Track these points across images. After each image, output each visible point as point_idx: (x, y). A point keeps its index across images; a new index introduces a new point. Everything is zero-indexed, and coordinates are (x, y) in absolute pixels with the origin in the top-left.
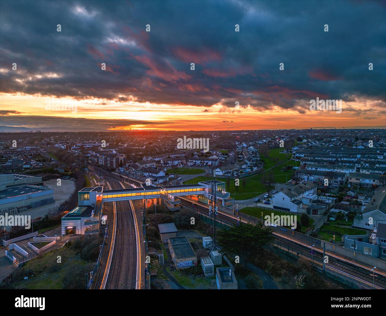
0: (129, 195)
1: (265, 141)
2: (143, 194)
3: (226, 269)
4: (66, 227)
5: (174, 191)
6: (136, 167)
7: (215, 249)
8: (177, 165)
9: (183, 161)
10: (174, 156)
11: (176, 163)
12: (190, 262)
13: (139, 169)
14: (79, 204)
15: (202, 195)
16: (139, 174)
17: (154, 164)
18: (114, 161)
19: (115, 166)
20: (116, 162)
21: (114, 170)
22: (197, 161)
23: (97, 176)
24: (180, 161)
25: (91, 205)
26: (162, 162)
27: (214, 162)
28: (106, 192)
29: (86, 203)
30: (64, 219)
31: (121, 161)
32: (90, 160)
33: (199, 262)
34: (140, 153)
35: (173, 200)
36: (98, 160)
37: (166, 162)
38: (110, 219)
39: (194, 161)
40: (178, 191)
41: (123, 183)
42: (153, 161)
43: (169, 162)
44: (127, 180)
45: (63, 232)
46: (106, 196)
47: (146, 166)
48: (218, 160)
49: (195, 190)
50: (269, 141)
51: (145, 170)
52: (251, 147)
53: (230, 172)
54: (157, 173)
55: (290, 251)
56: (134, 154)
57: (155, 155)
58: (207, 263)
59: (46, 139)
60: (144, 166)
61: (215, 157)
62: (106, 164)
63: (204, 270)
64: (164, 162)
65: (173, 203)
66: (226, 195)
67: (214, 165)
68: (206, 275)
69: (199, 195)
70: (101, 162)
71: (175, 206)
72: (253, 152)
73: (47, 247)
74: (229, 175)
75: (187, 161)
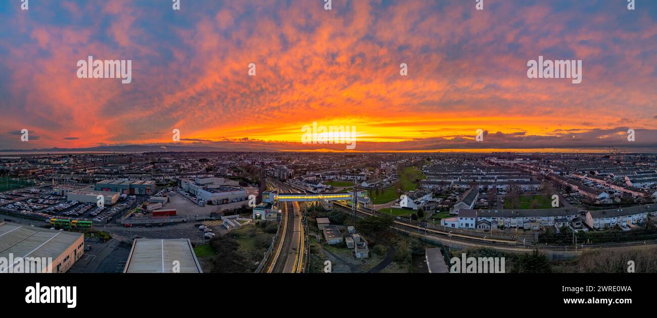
0: (296, 197)
1: (403, 161)
2: (306, 197)
3: (361, 243)
4: (256, 214)
5: (328, 197)
6: (301, 179)
7: (356, 233)
8: (333, 179)
9: (337, 176)
10: (331, 172)
11: (332, 177)
13: (304, 180)
14: (263, 201)
15: (350, 200)
16: (304, 184)
17: (315, 177)
18: (285, 174)
19: (286, 178)
20: (287, 175)
21: (285, 181)
23: (274, 185)
24: (335, 176)
25: (270, 202)
26: (321, 176)
27: (362, 177)
28: (280, 194)
29: (268, 201)
30: (254, 209)
31: (290, 174)
32: (269, 173)
33: (344, 240)
34: (305, 169)
35: (328, 203)
36: (274, 173)
37: (324, 176)
38: (284, 210)
39: (346, 176)
40: (332, 197)
41: (292, 190)
42: (313, 176)
43: (326, 177)
44: (294, 188)
45: (254, 217)
46: (280, 197)
48: (366, 176)
49: (344, 196)
50: (407, 161)
51: (308, 182)
52: (393, 166)
53: (374, 185)
54: (317, 184)
55: (406, 231)
56: (299, 170)
57: (315, 170)
58: (349, 241)
59: (239, 157)
60: (307, 178)
61: (363, 173)
62: (279, 177)
63: (348, 244)
65: (327, 205)
66: (367, 200)
67: (362, 179)
68: (349, 247)
69: (347, 200)
70: (276, 175)
71: (329, 207)
72: (393, 169)
73: (245, 224)
74: (373, 187)
75: (341, 176)
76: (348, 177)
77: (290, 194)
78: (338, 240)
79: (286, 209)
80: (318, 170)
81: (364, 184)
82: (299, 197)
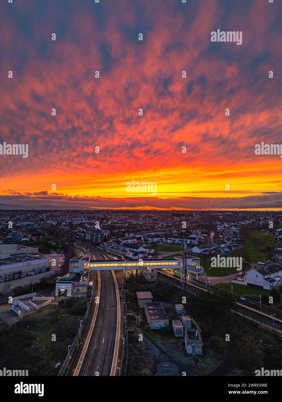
0: (112, 265)
1: (248, 222)
2: (124, 265)
3: (193, 330)
4: (59, 290)
5: (151, 264)
6: (118, 242)
7: (185, 315)
8: (157, 242)
9: (162, 239)
10: (155, 234)
11: (156, 240)
12: (162, 324)
13: (121, 244)
14: (70, 271)
15: (178, 269)
16: (122, 248)
17: (135, 240)
18: (99, 236)
19: (99, 241)
20: (101, 238)
21: (98, 244)
22: (176, 239)
23: (84, 249)
24: (159, 239)
25: (79, 272)
26: (142, 239)
27: (193, 241)
28: (92, 261)
29: (76, 271)
30: (58, 283)
31: (105, 236)
32: (78, 235)
33: (171, 323)
34: (123, 230)
35: (150, 272)
36: (85, 236)
37: (146, 239)
38: (96, 283)
39: (173, 239)
40: (155, 264)
41: (107, 256)
42: (133, 238)
43: (149, 239)
44: (110, 254)
45: (57, 294)
46: (92, 265)
47: (128, 242)
48: (197, 239)
49: (171, 263)
50: (253, 222)
51: (126, 245)
52: (233, 228)
53: (208, 251)
54: (137, 249)
56: (117, 231)
57: (136, 232)
58: (177, 326)
59: (40, 216)
60: (126, 241)
61: (194, 236)
62: (92, 239)
63: (175, 331)
64: (145, 238)
65: (150, 274)
66: (199, 270)
67: (192, 243)
68: (176, 336)
69: (175, 269)
70: (88, 237)
71: (152, 277)
72: (234, 232)
73: (44, 304)
74: (207, 253)
75: (166, 239)
76: (175, 240)
77: (104, 261)
78: (162, 323)
79: (99, 280)
80: (139, 231)
81: (196, 250)
82: (116, 265)
